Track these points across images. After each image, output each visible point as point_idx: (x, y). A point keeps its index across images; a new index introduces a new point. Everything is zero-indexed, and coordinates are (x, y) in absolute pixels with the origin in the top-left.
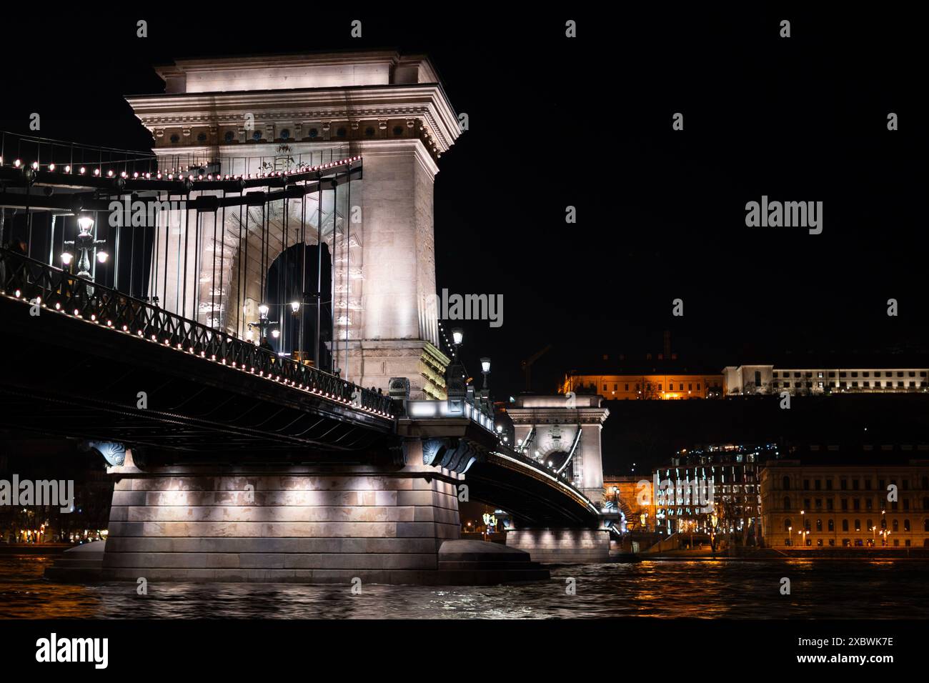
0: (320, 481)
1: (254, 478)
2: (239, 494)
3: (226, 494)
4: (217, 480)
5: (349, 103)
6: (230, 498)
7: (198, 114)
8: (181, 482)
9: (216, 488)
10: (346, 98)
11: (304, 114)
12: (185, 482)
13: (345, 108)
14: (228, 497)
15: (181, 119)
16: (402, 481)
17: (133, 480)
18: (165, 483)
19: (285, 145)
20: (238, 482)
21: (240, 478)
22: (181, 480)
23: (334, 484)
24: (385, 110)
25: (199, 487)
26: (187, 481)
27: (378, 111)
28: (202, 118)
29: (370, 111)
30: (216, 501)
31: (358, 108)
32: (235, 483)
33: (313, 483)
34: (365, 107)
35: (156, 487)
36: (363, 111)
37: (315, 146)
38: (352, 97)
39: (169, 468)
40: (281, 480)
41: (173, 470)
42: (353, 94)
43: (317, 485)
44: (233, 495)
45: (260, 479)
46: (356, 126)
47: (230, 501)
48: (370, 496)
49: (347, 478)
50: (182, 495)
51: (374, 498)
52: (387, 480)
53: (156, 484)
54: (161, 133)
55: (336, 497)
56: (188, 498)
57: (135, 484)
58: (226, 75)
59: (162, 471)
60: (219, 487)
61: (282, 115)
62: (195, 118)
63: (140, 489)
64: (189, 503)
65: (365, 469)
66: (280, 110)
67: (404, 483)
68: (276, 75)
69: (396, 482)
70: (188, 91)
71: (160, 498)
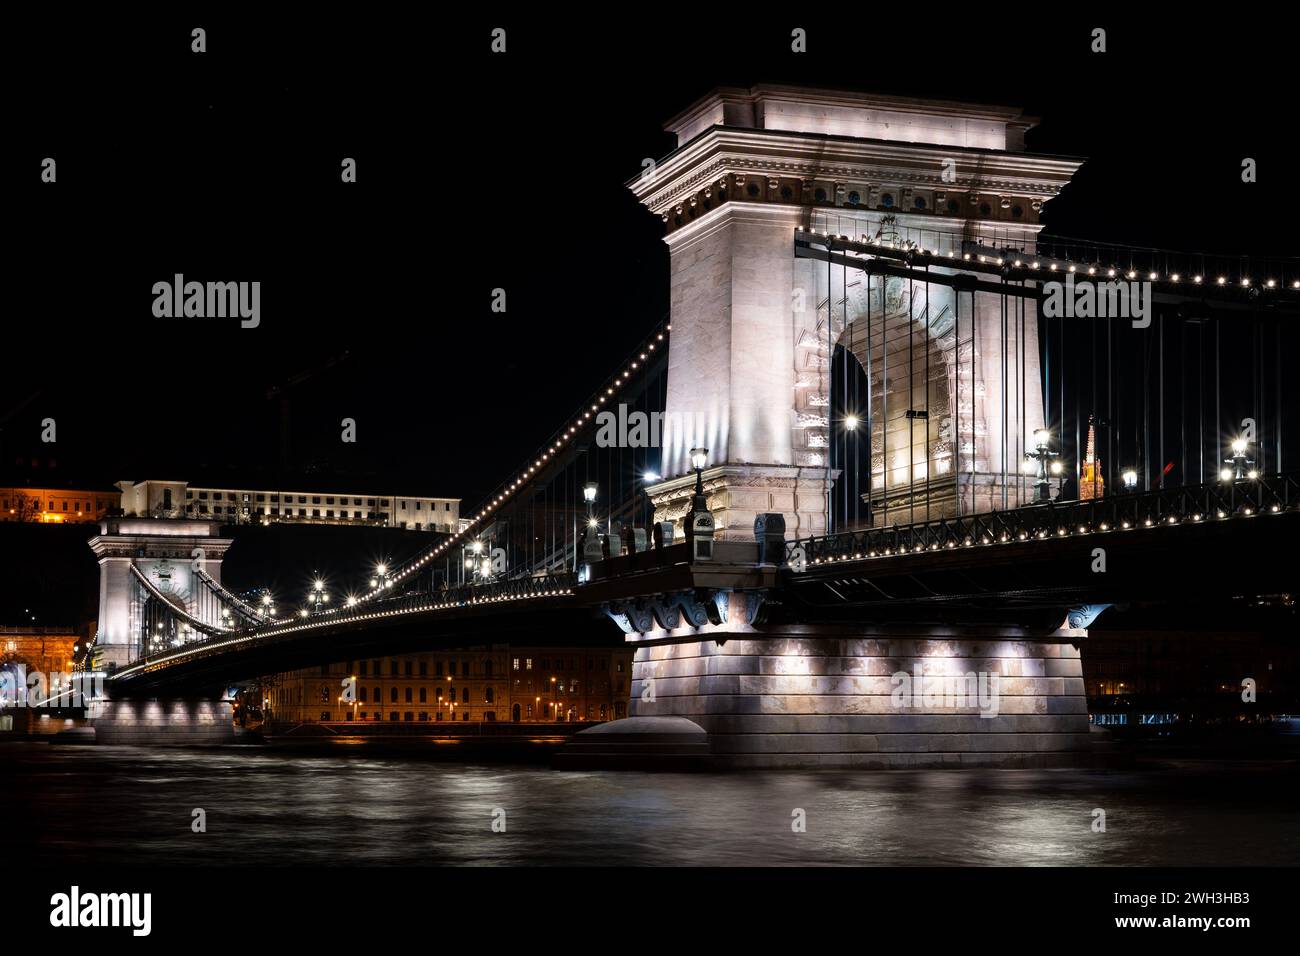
0: (960, 646)
1: (885, 641)
2: (870, 661)
3: (855, 660)
4: (842, 643)
5: (980, 171)
6: (859, 666)
7: (797, 161)
8: (799, 645)
9: (842, 654)
10: (978, 164)
11: (922, 178)
12: (805, 646)
13: (972, 176)
14: (856, 665)
15: (773, 165)
16: (1048, 647)
17: (742, 641)
18: (781, 646)
19: (892, 215)
20: (866, 645)
21: (869, 641)
22: (801, 642)
23: (976, 650)
24: (1016, 185)
25: (822, 652)
26: (806, 643)
27: (1007, 184)
28: (801, 166)
29: (998, 184)
30: (843, 670)
31: (986, 178)
32: (863, 647)
33: (952, 648)
34: (995, 178)
35: (770, 651)
36: (990, 183)
37: (926, 220)
38: (985, 163)
39: (789, 627)
40: (916, 644)
41: (794, 630)
42: (987, 160)
43: (957, 651)
44: (862, 661)
45: (892, 643)
46: (975, 200)
47: (859, 669)
48: (1016, 665)
49: (989, 643)
50: (802, 662)
51: (1019, 668)
52: (1032, 646)
53: (771, 648)
54: (741, 181)
55: (978, 665)
56: (810, 665)
57: (744, 646)
58: (814, 111)
59: (781, 630)
60: (845, 651)
61: (896, 175)
62: (792, 166)
63: (751, 653)
64: (812, 672)
65: (1014, 632)
66: (897, 169)
67: (1050, 650)
68: (874, 119)
69: (1043, 648)
70: (768, 126)
71: (777, 665)
